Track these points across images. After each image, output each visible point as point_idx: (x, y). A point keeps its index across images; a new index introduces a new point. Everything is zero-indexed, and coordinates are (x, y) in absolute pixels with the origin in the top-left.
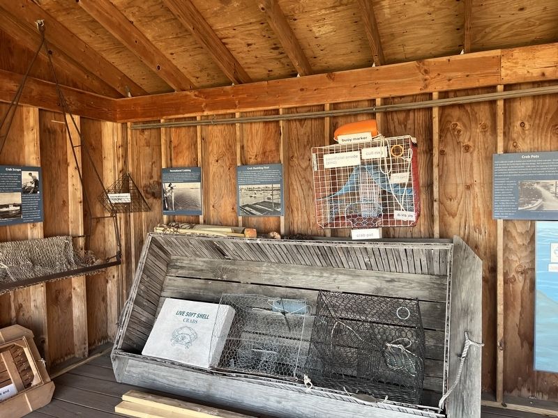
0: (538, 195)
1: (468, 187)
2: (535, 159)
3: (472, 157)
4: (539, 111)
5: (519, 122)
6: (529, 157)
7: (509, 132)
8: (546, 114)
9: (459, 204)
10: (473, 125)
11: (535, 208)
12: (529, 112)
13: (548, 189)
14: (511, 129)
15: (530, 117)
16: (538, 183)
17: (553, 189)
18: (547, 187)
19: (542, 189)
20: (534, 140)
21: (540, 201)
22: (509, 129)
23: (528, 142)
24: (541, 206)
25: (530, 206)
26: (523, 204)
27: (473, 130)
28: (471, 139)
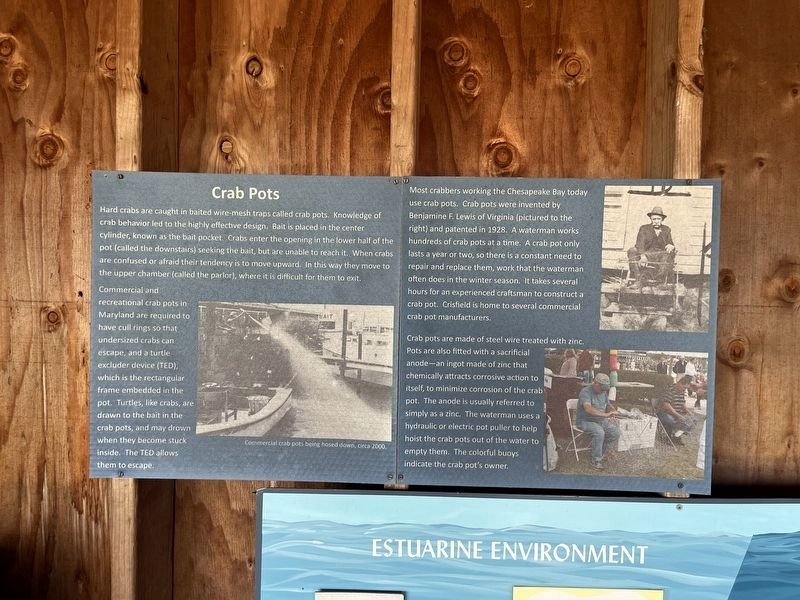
0: (278, 371)
1: (53, 319)
4: (315, 18)
5: (243, 57)
7: (205, 99)
10: (73, 53)
11: (261, 430)
12: (277, 19)
13: (316, 345)
14: (214, 84)
15: (282, 37)
16: (276, 316)
17: (333, 343)
18: (310, 336)
26: (214, 410)
27: (73, 72)
28: (66, 114)
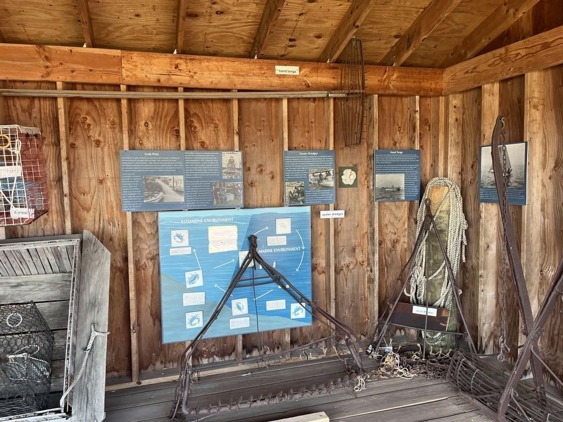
0: (160, 189)
1: (101, 182)
2: (156, 156)
3: (103, 152)
4: (160, 114)
5: (144, 122)
6: (150, 154)
7: (135, 131)
8: (166, 117)
9: (93, 199)
10: (102, 121)
11: (158, 201)
12: (152, 114)
13: (168, 184)
14: (137, 127)
15: (153, 118)
16: (159, 178)
17: (171, 183)
18: (166, 182)
19: (162, 184)
20: (156, 140)
21: (161, 193)
22: (135, 127)
23: (152, 140)
24: (163, 199)
25: (153, 198)
26: (147, 197)
27: (103, 125)
28: (102, 135)
